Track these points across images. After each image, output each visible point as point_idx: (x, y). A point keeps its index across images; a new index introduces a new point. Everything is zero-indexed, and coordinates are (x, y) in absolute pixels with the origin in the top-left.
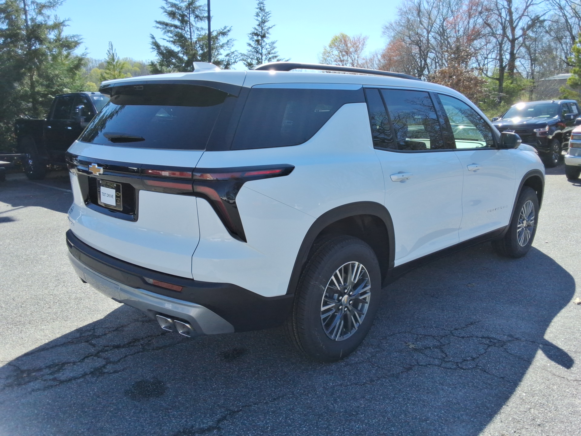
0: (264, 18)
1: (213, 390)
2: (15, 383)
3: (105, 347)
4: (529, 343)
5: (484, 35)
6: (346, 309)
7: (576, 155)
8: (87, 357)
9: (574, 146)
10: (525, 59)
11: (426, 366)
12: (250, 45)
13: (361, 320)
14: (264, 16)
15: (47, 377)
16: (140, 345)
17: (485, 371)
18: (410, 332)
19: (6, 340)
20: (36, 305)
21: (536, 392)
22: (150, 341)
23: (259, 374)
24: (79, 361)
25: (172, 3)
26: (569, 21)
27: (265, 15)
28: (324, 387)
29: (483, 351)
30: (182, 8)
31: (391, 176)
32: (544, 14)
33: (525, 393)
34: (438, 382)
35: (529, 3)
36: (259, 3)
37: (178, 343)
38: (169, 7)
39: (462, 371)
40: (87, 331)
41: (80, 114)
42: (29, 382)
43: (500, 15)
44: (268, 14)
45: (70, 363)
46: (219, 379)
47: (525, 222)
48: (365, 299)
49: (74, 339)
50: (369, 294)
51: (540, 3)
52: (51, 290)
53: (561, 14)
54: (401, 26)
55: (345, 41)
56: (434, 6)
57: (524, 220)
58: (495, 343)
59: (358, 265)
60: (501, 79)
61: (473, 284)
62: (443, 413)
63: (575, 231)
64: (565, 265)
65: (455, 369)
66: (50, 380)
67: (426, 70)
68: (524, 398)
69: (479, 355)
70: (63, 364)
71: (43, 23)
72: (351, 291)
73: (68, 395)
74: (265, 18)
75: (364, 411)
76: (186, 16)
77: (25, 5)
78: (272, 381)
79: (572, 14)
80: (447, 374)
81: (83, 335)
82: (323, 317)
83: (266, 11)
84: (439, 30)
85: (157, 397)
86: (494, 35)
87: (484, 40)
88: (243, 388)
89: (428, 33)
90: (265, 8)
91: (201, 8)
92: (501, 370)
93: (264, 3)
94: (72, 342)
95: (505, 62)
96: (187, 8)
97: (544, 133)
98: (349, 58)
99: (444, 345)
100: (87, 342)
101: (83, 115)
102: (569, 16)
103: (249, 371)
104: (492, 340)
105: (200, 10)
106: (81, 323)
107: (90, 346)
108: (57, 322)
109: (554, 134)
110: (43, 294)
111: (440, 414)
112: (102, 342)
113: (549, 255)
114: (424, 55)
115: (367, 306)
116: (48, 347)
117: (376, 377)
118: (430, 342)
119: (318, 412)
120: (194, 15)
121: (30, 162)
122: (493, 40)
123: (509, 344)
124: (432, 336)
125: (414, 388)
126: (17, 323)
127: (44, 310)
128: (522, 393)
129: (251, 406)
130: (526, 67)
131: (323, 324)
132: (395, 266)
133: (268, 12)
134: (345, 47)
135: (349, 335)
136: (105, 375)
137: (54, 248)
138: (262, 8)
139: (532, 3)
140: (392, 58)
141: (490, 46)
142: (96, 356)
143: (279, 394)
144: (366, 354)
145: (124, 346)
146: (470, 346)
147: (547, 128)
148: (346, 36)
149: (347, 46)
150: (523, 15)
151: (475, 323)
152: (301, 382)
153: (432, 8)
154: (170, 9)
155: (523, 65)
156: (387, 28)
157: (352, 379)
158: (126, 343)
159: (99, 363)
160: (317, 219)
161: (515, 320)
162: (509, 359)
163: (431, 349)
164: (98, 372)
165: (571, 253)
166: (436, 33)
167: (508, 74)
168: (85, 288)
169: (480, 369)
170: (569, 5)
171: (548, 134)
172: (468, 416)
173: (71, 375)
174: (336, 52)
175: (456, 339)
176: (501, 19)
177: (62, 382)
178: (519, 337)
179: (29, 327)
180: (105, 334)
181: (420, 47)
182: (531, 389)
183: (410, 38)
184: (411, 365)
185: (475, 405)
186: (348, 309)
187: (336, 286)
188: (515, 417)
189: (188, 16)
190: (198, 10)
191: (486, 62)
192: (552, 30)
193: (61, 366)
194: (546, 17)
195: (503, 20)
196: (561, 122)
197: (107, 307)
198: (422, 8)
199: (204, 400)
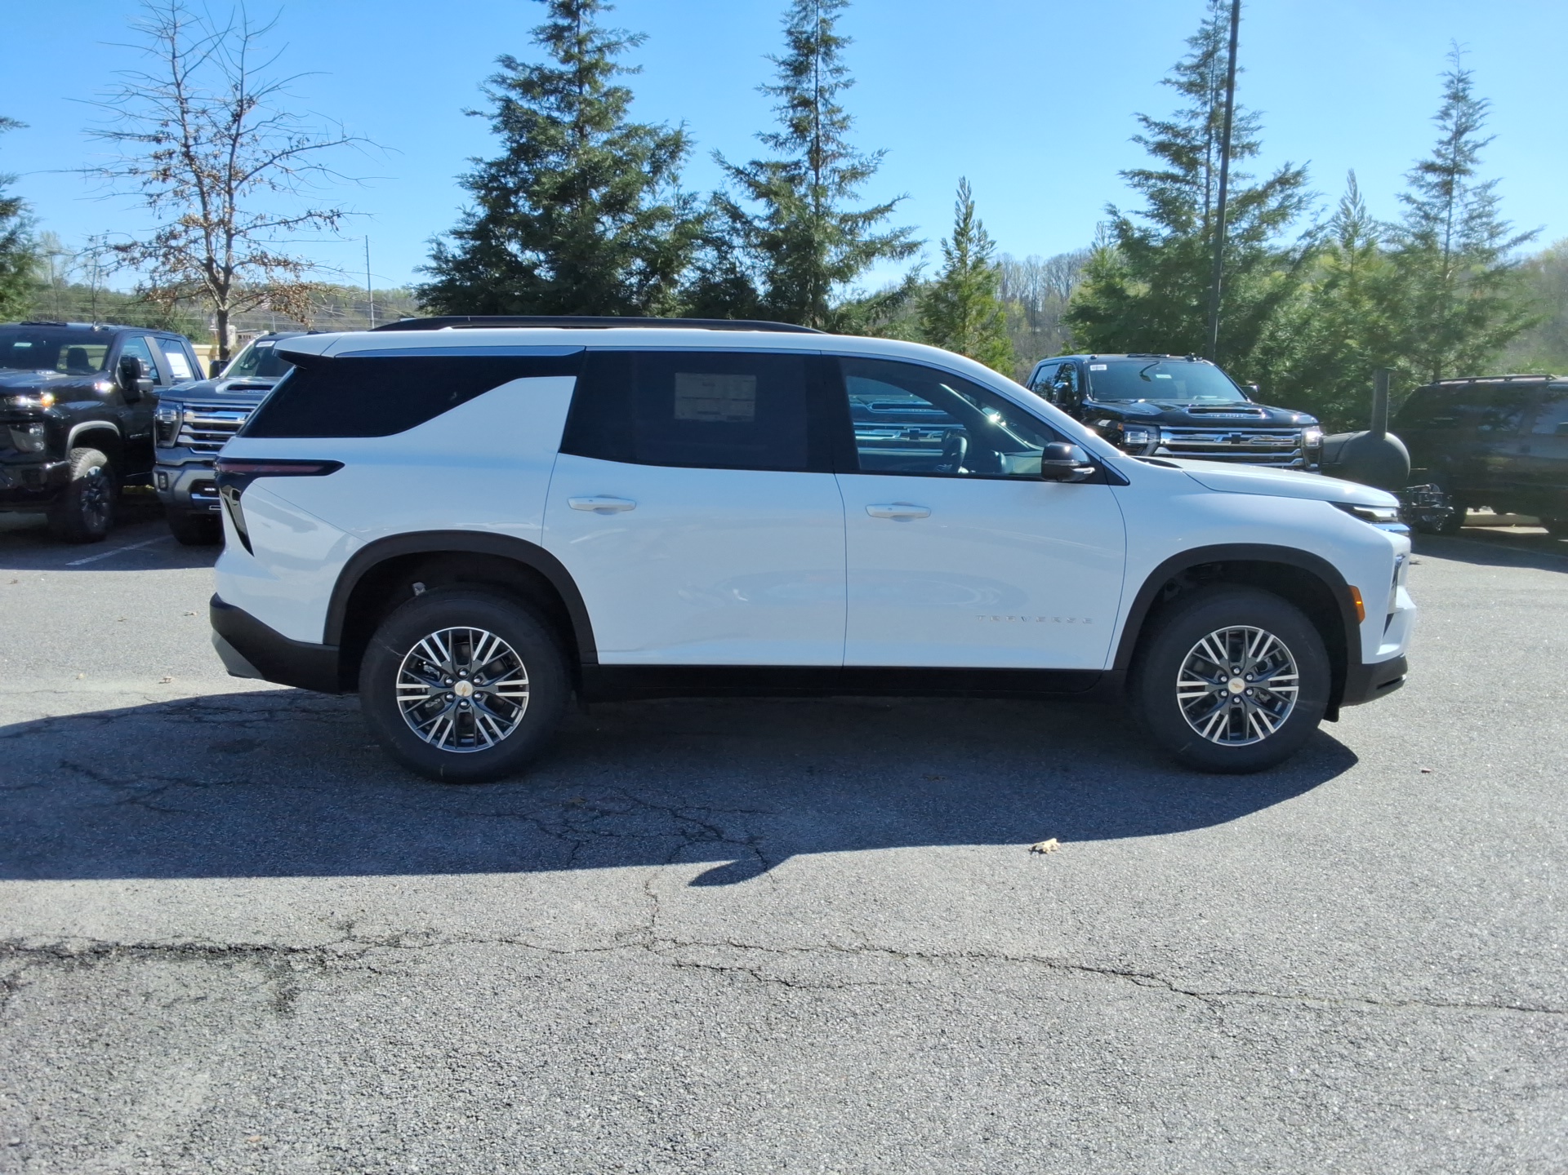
0: (1464, 120)
6: (464, 704)
12: (1408, 199)
13: (504, 734)
14: (1465, 114)
25: (1164, 123)
27: (1470, 111)
30: (1190, 133)
31: (571, 500)
36: (1452, 82)
38: (1155, 135)
44: (1477, 107)
47: (1234, 681)
50: (526, 694)
59: (491, 637)
72: (476, 677)
74: (1468, 122)
82: (402, 698)
83: (1471, 101)
90: (1469, 92)
93: (1468, 80)
115: (521, 714)
131: (403, 711)
132: (601, 662)
133: (1479, 103)
138: (1461, 94)
154: (1158, 138)
160: (371, 543)
186: (470, 705)
187: (432, 659)
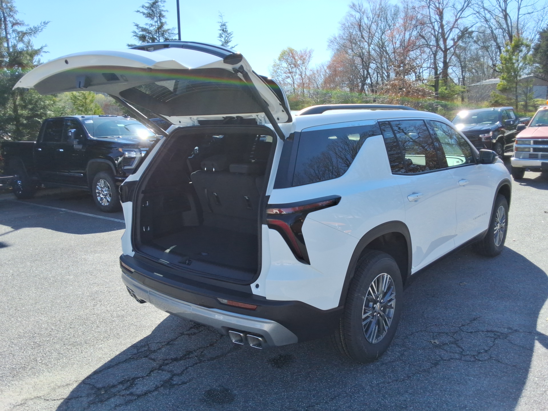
0: (226, 38)
1: (276, 393)
2: (97, 400)
3: (164, 360)
4: (527, 333)
5: (419, 46)
6: (379, 315)
7: (521, 157)
8: (152, 371)
9: (519, 150)
10: (456, 67)
11: (449, 360)
13: (389, 323)
14: (226, 37)
15: (123, 393)
16: (195, 357)
17: (499, 361)
18: (426, 331)
19: (72, 361)
20: (84, 325)
21: (545, 376)
22: (202, 352)
23: (310, 377)
24: (147, 376)
25: (143, 27)
26: (494, 32)
27: (228, 36)
28: (370, 386)
29: (491, 344)
30: (152, 32)
31: (408, 197)
32: (472, 26)
33: (537, 378)
34: (464, 374)
35: (458, 17)
36: (222, 25)
37: (228, 353)
38: (140, 31)
39: (481, 362)
40: (142, 346)
41: (73, 137)
42: (109, 398)
43: (433, 28)
44: (230, 34)
45: (139, 378)
46: (278, 384)
47: (499, 225)
48: (391, 305)
49: (133, 355)
50: (394, 301)
51: (468, 16)
52: (91, 309)
53: (487, 26)
54: (344, 40)
55: (292, 54)
56: (374, 21)
57: (498, 223)
58: (499, 336)
59: (387, 275)
60: (436, 86)
61: (465, 283)
62: (476, 400)
63: (536, 229)
64: (535, 261)
65: (473, 361)
66: (128, 395)
67: (369, 79)
68: (538, 382)
69: (490, 347)
70: (134, 379)
71: (25, 49)
72: (382, 299)
73: (150, 407)
74: (228, 39)
75: (412, 404)
76: (156, 39)
77: (6, 34)
78: (324, 382)
79: (496, 26)
80: (469, 367)
81: (140, 351)
82: (364, 323)
83: (228, 32)
84: (379, 42)
85: (229, 403)
86: (428, 46)
87: (418, 51)
88: (301, 390)
89: (369, 46)
90: (227, 29)
91: (170, 31)
92: (512, 360)
93: (226, 25)
94: (133, 358)
95: (440, 71)
96: (156, 31)
97: (489, 138)
98: (297, 70)
99: (458, 341)
100: (146, 357)
101: (75, 138)
102: (494, 27)
103: (301, 375)
104: (495, 333)
105: (169, 33)
106: (133, 339)
107: (151, 361)
108: (111, 340)
109: (497, 139)
110: (85, 314)
111: (474, 402)
112: (160, 356)
113: (519, 253)
114: (366, 66)
115: (392, 311)
116: (113, 364)
117: (411, 373)
118: (445, 339)
119: (374, 408)
120: (163, 38)
121: (19, 183)
122: (427, 50)
123: (511, 336)
124: (445, 333)
125: (446, 380)
126: (74, 344)
127: (93, 329)
128: (534, 378)
129: (314, 406)
130: (458, 74)
131: (364, 330)
132: (412, 273)
134: (294, 60)
135: (381, 337)
136: (176, 386)
137: (76, 268)
138: (225, 30)
139: (461, 17)
140: (337, 69)
141: (425, 56)
142: (159, 369)
143: (334, 394)
144: (395, 353)
145: (181, 359)
146: (479, 340)
147: (491, 133)
148: (293, 50)
149: (295, 59)
150: (453, 27)
151: (477, 318)
152: (348, 382)
153: (372, 23)
154: (141, 33)
155: (455, 72)
156: (332, 41)
157: (392, 376)
158: (181, 355)
159: (166, 376)
160: (360, 240)
161: (509, 314)
162: (515, 350)
163: (448, 345)
164: (168, 384)
165: (537, 250)
166: (375, 45)
167: (443, 81)
168: (122, 306)
169: (495, 360)
170: (494, 18)
171: (492, 139)
172: (498, 401)
173: (145, 389)
174: (285, 65)
175: (466, 335)
176: (435, 32)
177: (139, 396)
178: (517, 329)
179: (88, 347)
180: (160, 349)
181: (362, 59)
182: (541, 374)
183: (353, 51)
184: (436, 361)
185: (500, 391)
186: (380, 315)
187: (372, 296)
188: (536, 399)
189: (158, 39)
190: (167, 33)
191: (421, 71)
192: (479, 40)
193: (132, 382)
194: (473, 29)
195: (436, 33)
196: (502, 127)
197: (151, 323)
198: (363, 24)
199: (272, 403)
